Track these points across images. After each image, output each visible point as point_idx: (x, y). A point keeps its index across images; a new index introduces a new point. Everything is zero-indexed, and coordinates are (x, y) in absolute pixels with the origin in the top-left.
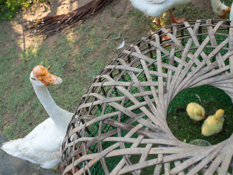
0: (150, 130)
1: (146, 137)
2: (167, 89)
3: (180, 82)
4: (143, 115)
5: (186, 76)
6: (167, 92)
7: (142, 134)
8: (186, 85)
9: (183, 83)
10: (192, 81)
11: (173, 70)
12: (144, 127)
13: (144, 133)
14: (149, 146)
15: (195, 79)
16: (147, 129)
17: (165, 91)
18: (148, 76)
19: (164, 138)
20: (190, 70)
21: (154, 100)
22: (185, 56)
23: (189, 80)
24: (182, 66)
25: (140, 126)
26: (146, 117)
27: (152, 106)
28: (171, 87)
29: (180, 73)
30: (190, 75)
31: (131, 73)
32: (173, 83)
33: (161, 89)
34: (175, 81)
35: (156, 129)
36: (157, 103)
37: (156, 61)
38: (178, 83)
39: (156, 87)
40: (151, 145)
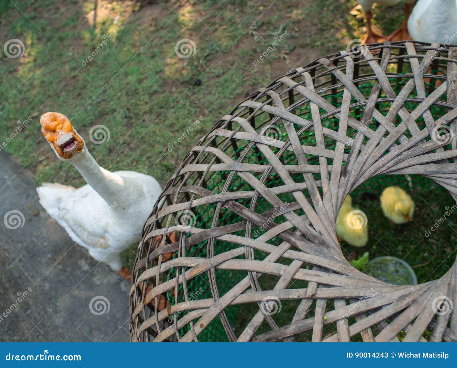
0: (304, 235)
1: (294, 248)
2: (349, 168)
3: (374, 161)
4: (297, 207)
5: (387, 151)
6: (348, 175)
7: (289, 241)
8: (384, 168)
9: (380, 163)
10: (397, 163)
11: (367, 135)
12: (294, 229)
13: (293, 240)
14: (296, 264)
15: (403, 160)
16: (298, 233)
17: (344, 172)
18: (319, 138)
19: (325, 256)
20: (398, 142)
21: (321, 183)
22: (395, 112)
23: (392, 159)
24: (384, 131)
25: (287, 225)
26: (300, 212)
27: (314, 195)
28: (356, 165)
29: (378, 144)
30: (395, 151)
31: (289, 126)
32: (361, 159)
33: (337, 166)
34: (367, 156)
35: (315, 237)
36: (325, 190)
37: (340, 112)
38: (370, 161)
39: (330, 161)
40: (300, 263)
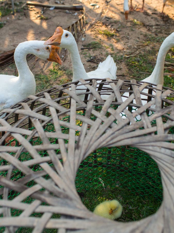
0: (51, 194)
1: (44, 203)
2: (81, 143)
3: (97, 138)
4: (44, 174)
5: (104, 132)
6: (80, 149)
7: (39, 199)
8: (104, 143)
9: (101, 139)
10: (112, 139)
11: (90, 124)
12: (43, 190)
13: (43, 197)
14: (46, 216)
15: (116, 137)
16: (46, 192)
17: (77, 146)
18: (57, 127)
19: (69, 206)
20: (110, 127)
21: (61, 156)
22: (106, 110)
23: (109, 136)
24: (100, 121)
25: (37, 187)
26: (47, 177)
27: (57, 164)
28: (85, 142)
29: (98, 128)
30: (109, 132)
31: (35, 121)
32: (88, 137)
33: (72, 143)
34: (92, 135)
35: (60, 193)
36: (64, 159)
37: (70, 111)
38: (94, 138)
39: (66, 141)
40: (50, 215)
